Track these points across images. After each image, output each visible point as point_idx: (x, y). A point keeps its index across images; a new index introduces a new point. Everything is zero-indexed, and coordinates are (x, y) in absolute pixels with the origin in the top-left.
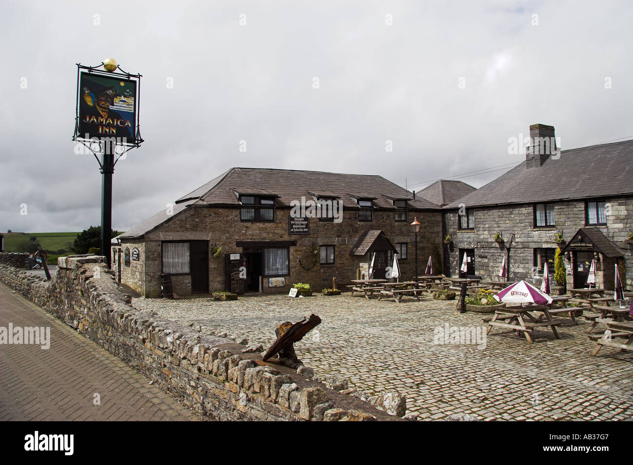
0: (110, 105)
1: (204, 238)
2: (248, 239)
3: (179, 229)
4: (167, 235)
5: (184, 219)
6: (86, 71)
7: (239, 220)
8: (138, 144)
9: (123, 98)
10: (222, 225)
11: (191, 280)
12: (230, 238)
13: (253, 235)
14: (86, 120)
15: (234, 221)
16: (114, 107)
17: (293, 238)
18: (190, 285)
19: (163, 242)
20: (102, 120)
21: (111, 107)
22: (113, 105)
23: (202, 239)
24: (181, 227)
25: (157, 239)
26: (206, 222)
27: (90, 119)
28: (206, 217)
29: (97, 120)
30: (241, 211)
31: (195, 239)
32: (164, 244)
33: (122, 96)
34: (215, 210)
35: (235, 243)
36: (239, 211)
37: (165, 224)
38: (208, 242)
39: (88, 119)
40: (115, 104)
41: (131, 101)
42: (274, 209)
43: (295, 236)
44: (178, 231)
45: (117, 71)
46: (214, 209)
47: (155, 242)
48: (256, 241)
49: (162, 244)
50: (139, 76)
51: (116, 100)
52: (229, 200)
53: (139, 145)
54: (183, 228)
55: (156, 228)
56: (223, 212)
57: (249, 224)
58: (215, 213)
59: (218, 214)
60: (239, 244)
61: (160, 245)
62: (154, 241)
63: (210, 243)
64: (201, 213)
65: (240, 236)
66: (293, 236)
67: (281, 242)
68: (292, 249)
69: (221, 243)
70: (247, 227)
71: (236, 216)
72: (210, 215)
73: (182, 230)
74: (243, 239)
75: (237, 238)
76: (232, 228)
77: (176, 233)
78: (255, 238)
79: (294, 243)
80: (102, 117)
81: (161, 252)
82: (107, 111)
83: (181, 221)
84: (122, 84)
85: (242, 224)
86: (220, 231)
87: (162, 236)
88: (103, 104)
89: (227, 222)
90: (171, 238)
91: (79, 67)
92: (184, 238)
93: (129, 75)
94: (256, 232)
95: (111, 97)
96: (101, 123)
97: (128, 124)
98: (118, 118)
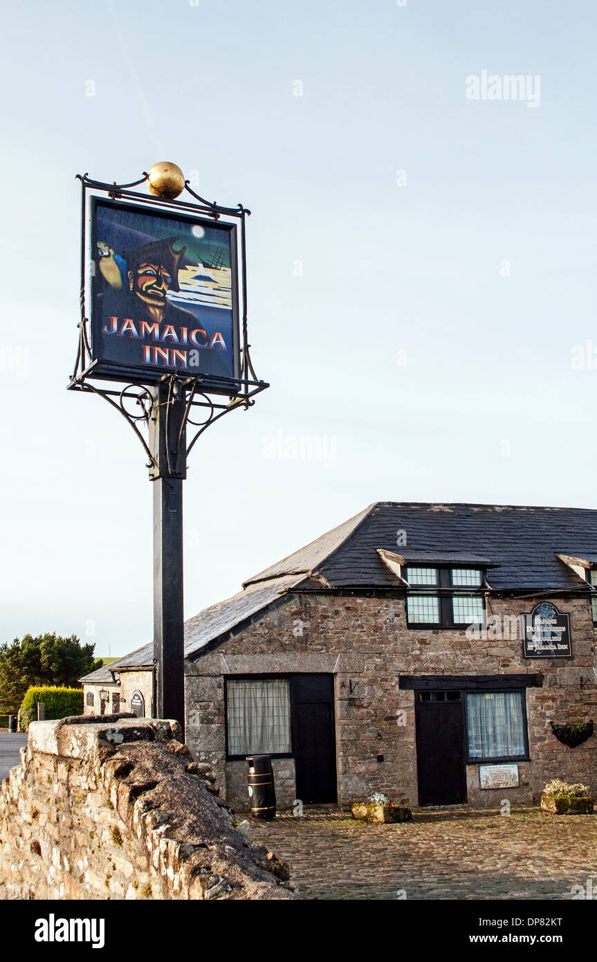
0: (169, 289)
1: (325, 669)
2: (427, 669)
3: (264, 647)
4: (236, 661)
5: (276, 623)
6: (104, 194)
7: (404, 624)
8: (246, 396)
9: (201, 270)
10: (365, 638)
11: (294, 772)
12: (384, 668)
13: (438, 660)
14: (110, 328)
15: (393, 628)
16: (180, 294)
17: (534, 666)
18: (292, 782)
19: (228, 677)
20: (150, 330)
21: (171, 295)
22: (178, 290)
23: (319, 671)
24: (270, 642)
25: (213, 670)
26: (326, 631)
27: (120, 326)
28: (326, 617)
29: (139, 329)
30: (406, 601)
31: (302, 670)
32: (231, 685)
33: (201, 265)
34: (349, 602)
35: (397, 679)
36: (402, 602)
37: (231, 634)
38: (331, 676)
39: (115, 326)
40: (182, 287)
41: (223, 276)
42: (484, 598)
43: (538, 662)
44: (262, 652)
45: (184, 197)
46: (345, 600)
47: (209, 679)
48: (445, 674)
49: (225, 684)
50: (241, 212)
51: (184, 276)
52: (377, 577)
53: (251, 399)
54: (274, 644)
55: (212, 644)
56: (365, 605)
57: (427, 634)
58: (348, 608)
59: (356, 610)
60: (405, 682)
61: (222, 685)
62: (209, 675)
63: (337, 682)
64: (315, 608)
65: (408, 663)
66: (532, 661)
67: (507, 678)
68: (531, 694)
69: (365, 680)
70: (423, 642)
71: (397, 615)
72: (337, 612)
73: (272, 648)
74: (411, 670)
75: (402, 666)
76: (389, 642)
77: (257, 656)
78: (442, 667)
79: (535, 680)
80: (151, 321)
81: (223, 703)
82: (161, 304)
83: (270, 627)
84: (198, 232)
85: (411, 633)
86: (361, 650)
87: (226, 664)
88: (150, 287)
89: (377, 629)
90: (245, 669)
91: (84, 186)
92: (277, 670)
93: (215, 210)
94: (445, 653)
95: (169, 267)
96: (149, 337)
97: (219, 340)
98: (192, 324)
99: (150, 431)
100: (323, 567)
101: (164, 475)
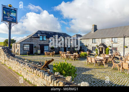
1: (33, 43)
6: (4, 6)
10: (36, 41)
14: (4, 17)
21: (10, 15)
41: (15, 14)
42: (46, 38)
45: (12, 7)
50: (17, 9)
51: (12, 14)
52: (38, 36)
53: (17, 24)
54: (28, 41)
55: (22, 41)
56: (36, 39)
60: (39, 45)
64: (32, 39)
68: (49, 46)
69: (36, 44)
71: (39, 39)
72: (34, 39)
74: (40, 44)
76: (38, 42)
84: (13, 10)
85: (40, 41)
87: (24, 43)
88: (8, 14)
91: (2, 5)
92: (28, 43)
93: (15, 9)
94: (43, 42)
95: (10, 13)
96: (8, 18)
97: (15, 19)
98: (12, 17)
99: (8, 25)
100: (33, 36)
101: (9, 29)
